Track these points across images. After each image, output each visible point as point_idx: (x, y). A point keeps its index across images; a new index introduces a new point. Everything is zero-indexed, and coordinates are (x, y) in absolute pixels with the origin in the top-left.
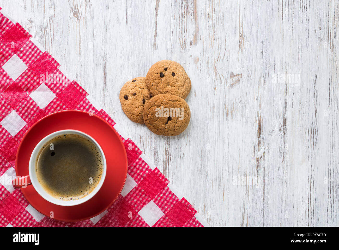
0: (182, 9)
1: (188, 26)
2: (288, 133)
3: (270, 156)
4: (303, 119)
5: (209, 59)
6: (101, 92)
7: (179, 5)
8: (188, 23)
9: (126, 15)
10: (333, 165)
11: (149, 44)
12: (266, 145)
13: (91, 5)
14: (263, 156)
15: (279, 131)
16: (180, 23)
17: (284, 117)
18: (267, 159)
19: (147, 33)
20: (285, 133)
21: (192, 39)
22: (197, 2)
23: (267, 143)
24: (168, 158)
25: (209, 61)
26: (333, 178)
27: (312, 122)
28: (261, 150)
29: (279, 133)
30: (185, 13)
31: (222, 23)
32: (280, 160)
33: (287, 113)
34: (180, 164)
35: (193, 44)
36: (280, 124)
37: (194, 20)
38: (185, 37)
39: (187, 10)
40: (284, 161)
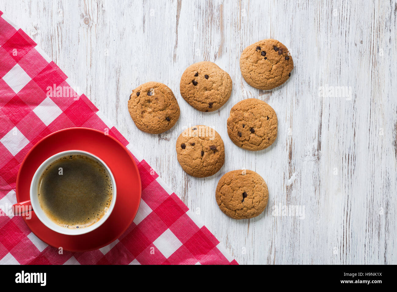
0: (206, 17)
1: (212, 36)
2: (323, 158)
3: (302, 184)
4: (340, 144)
5: (235, 74)
6: (113, 109)
7: (203, 13)
8: (212, 33)
9: (143, 22)
10: (372, 196)
11: (168, 56)
12: (297, 172)
13: (105, 10)
14: (294, 184)
15: (312, 156)
16: (204, 34)
17: (318, 140)
18: (298, 187)
19: (166, 44)
20: (319, 159)
21: (217, 50)
22: (223, 9)
23: (298, 169)
24: (188, 184)
25: (235, 76)
26: (372, 210)
27: (350, 147)
28: (292, 177)
29: (313, 158)
30: (209, 22)
31: (251, 33)
32: (313, 189)
33: (321, 136)
34: (201, 191)
35: (217, 57)
36: (314, 148)
37: (219, 29)
38: (209, 49)
39: (212, 18)
40: (317, 189)
